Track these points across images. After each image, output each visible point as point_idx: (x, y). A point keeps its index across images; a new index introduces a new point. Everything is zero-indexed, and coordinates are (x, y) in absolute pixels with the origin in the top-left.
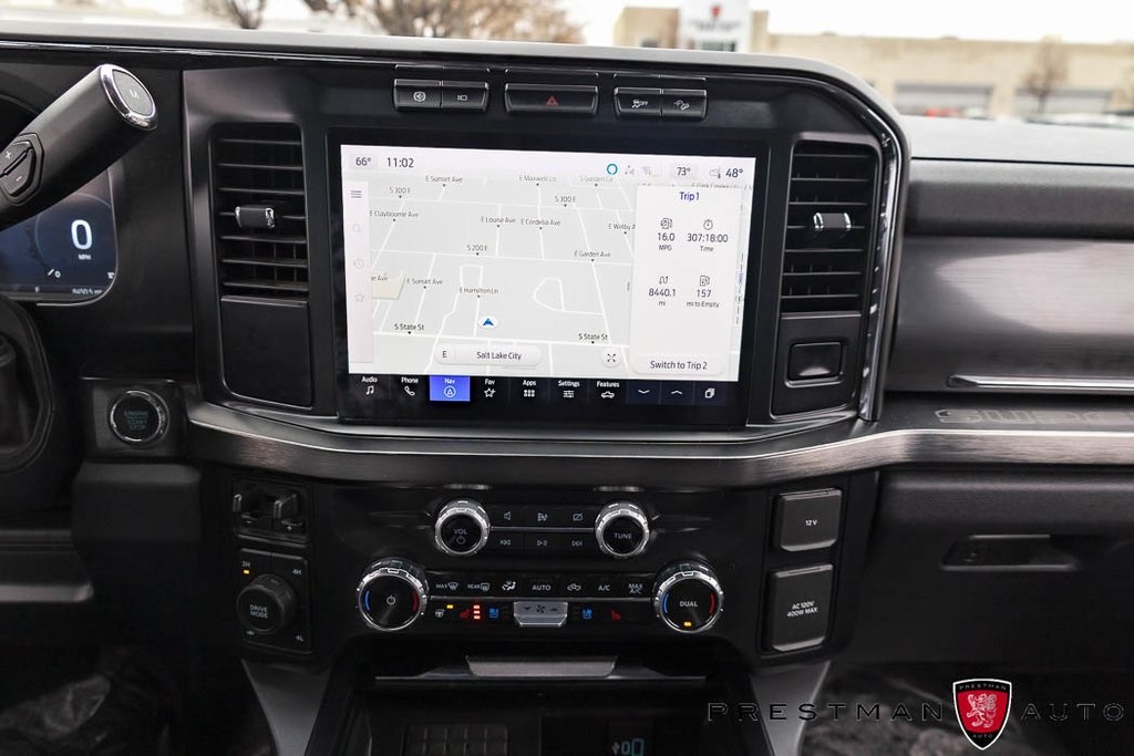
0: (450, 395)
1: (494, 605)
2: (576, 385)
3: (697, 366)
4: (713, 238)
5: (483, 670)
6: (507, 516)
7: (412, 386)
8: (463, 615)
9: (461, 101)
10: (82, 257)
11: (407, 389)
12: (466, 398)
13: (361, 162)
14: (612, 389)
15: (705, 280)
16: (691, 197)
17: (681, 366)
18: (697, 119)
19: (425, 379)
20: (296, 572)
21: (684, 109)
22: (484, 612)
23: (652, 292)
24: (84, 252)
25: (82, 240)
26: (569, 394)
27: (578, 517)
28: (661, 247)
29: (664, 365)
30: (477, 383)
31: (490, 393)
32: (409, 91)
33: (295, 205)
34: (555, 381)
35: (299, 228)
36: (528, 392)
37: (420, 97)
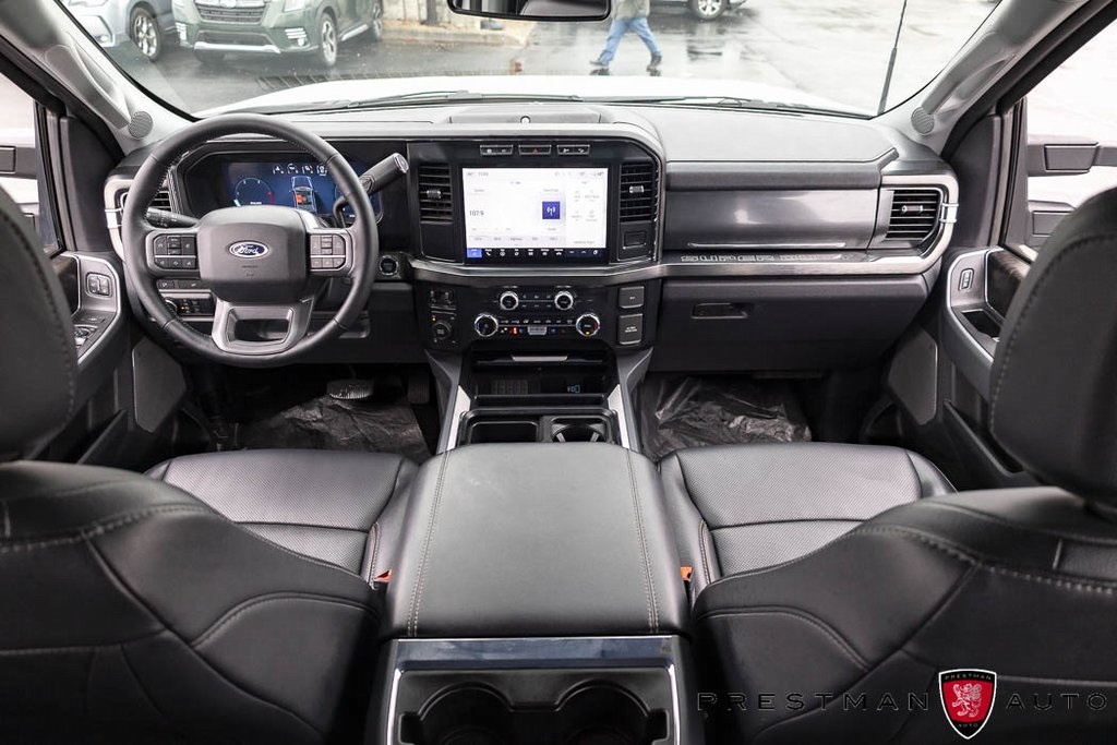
0: (503, 255)
1: (521, 328)
2: (547, 250)
3: (591, 243)
4: (594, 197)
5: (517, 359)
6: (525, 296)
8: (511, 332)
9: (504, 152)
13: (470, 174)
14: (560, 252)
15: (591, 212)
16: (585, 183)
17: (585, 243)
18: (586, 155)
19: (494, 250)
20: (452, 318)
21: (582, 153)
22: (518, 331)
23: (573, 217)
26: (545, 254)
27: (548, 296)
28: (576, 201)
30: (511, 250)
32: (485, 149)
33: (447, 189)
34: (539, 249)
35: (449, 197)
36: (531, 254)
37: (489, 151)
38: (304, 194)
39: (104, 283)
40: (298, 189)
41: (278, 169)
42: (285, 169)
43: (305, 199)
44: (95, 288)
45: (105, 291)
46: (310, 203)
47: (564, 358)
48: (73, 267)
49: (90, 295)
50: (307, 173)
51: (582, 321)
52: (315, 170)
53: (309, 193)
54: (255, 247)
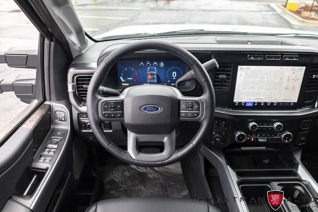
0: (249, 105)
1: (255, 138)
2: (270, 103)
3: (290, 100)
4: (296, 79)
5: (243, 148)
6: (260, 124)
7: (244, 104)
8: (250, 140)
9: (259, 59)
10: (174, 78)
11: (243, 104)
12: (252, 105)
13: (241, 68)
14: (276, 104)
15: (294, 86)
16: (294, 73)
17: (288, 100)
18: (297, 61)
19: (246, 103)
20: (223, 133)
21: (295, 59)
22: (254, 139)
23: (285, 88)
24: (174, 77)
25: (174, 75)
26: (269, 104)
27: (271, 124)
28: (288, 81)
29: (285, 100)
30: (254, 103)
31: (256, 104)
32: (250, 57)
33: (229, 75)
34: (267, 102)
35: (229, 79)
36: (262, 104)
37: (252, 58)
38: (152, 75)
39: (63, 115)
40: (150, 72)
41: (142, 64)
42: (145, 64)
43: (152, 77)
44: (59, 118)
45: (63, 119)
46: (155, 79)
47: (264, 148)
48: (50, 108)
49: (57, 121)
50: (155, 65)
51: (285, 136)
52: (159, 64)
53: (154, 74)
54: (154, 107)
